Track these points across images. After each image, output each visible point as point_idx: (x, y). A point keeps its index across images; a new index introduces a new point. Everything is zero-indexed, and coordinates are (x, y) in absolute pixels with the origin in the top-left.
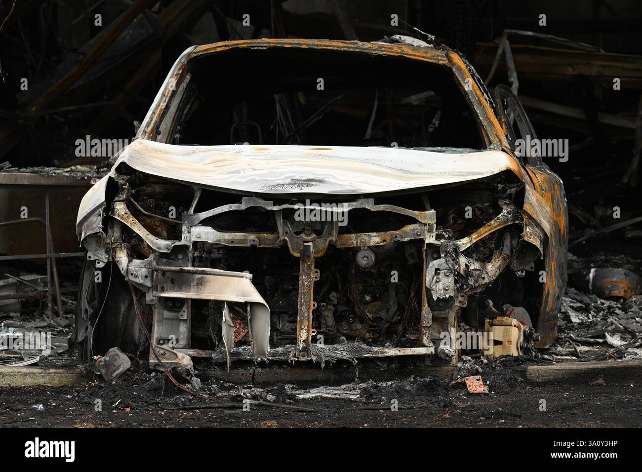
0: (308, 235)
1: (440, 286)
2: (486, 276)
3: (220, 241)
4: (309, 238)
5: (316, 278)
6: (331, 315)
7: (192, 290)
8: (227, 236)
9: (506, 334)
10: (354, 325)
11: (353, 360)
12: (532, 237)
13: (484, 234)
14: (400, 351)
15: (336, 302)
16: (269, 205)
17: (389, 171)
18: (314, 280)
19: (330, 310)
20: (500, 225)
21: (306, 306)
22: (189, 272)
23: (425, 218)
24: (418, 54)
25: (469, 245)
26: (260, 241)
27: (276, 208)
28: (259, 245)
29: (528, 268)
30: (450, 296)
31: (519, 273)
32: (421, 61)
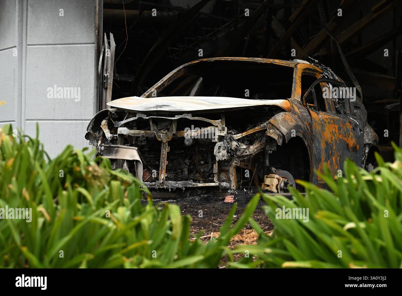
0: (164, 131)
1: (221, 154)
2: (247, 151)
3: (129, 134)
4: (165, 132)
5: (168, 150)
6: (187, 170)
7: (113, 155)
8: (132, 132)
9: (272, 181)
10: (196, 174)
11: (183, 188)
12: (273, 134)
13: (250, 132)
14: (204, 184)
15: (188, 164)
16: (144, 116)
17: (207, 103)
18: (168, 151)
19: (186, 168)
20: (260, 129)
21: (164, 163)
22: (113, 147)
23: (216, 123)
24: (281, 62)
25: (241, 137)
26: (146, 134)
27: (147, 118)
28: (145, 135)
29: (273, 149)
30: (225, 159)
31: (269, 151)
32: (281, 65)
